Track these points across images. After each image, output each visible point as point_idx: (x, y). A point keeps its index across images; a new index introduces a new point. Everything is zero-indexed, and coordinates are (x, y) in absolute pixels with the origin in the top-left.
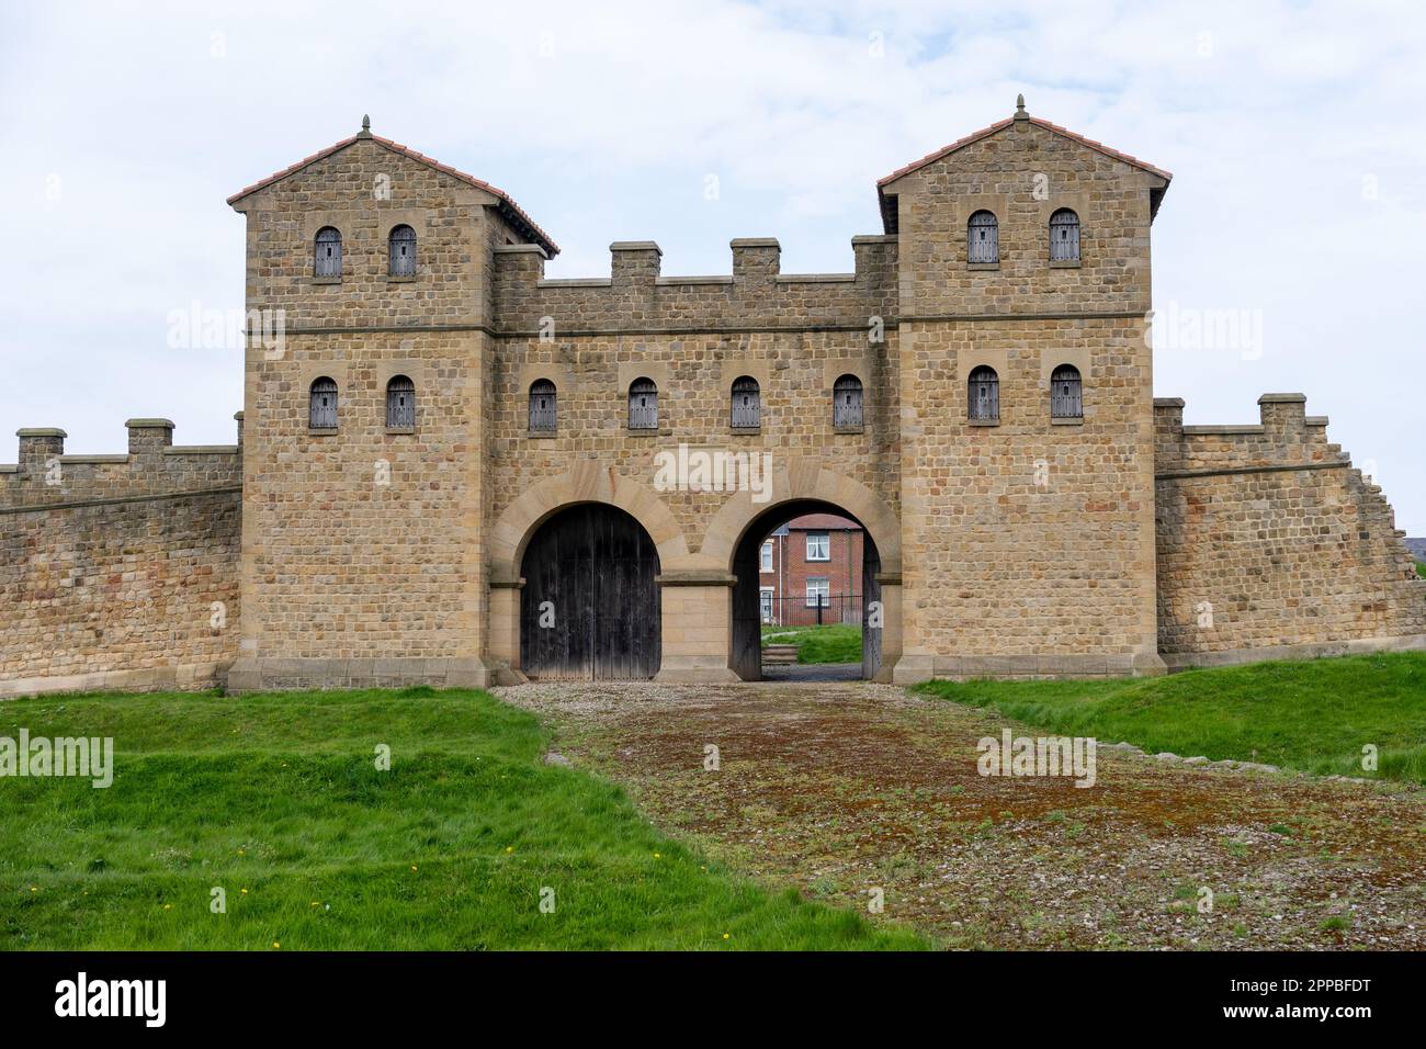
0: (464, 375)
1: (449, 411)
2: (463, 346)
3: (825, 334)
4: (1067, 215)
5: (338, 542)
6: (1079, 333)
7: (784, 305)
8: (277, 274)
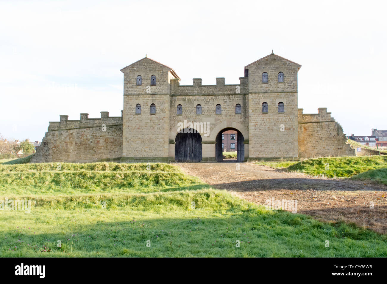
0: (165, 103)
1: (162, 110)
2: (165, 98)
3: (234, 96)
4: (281, 73)
5: (141, 135)
6: (283, 96)
7: (226, 90)
8: (129, 84)
